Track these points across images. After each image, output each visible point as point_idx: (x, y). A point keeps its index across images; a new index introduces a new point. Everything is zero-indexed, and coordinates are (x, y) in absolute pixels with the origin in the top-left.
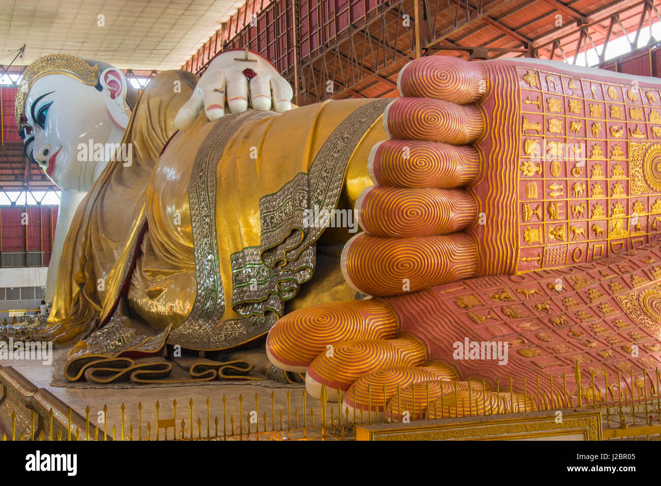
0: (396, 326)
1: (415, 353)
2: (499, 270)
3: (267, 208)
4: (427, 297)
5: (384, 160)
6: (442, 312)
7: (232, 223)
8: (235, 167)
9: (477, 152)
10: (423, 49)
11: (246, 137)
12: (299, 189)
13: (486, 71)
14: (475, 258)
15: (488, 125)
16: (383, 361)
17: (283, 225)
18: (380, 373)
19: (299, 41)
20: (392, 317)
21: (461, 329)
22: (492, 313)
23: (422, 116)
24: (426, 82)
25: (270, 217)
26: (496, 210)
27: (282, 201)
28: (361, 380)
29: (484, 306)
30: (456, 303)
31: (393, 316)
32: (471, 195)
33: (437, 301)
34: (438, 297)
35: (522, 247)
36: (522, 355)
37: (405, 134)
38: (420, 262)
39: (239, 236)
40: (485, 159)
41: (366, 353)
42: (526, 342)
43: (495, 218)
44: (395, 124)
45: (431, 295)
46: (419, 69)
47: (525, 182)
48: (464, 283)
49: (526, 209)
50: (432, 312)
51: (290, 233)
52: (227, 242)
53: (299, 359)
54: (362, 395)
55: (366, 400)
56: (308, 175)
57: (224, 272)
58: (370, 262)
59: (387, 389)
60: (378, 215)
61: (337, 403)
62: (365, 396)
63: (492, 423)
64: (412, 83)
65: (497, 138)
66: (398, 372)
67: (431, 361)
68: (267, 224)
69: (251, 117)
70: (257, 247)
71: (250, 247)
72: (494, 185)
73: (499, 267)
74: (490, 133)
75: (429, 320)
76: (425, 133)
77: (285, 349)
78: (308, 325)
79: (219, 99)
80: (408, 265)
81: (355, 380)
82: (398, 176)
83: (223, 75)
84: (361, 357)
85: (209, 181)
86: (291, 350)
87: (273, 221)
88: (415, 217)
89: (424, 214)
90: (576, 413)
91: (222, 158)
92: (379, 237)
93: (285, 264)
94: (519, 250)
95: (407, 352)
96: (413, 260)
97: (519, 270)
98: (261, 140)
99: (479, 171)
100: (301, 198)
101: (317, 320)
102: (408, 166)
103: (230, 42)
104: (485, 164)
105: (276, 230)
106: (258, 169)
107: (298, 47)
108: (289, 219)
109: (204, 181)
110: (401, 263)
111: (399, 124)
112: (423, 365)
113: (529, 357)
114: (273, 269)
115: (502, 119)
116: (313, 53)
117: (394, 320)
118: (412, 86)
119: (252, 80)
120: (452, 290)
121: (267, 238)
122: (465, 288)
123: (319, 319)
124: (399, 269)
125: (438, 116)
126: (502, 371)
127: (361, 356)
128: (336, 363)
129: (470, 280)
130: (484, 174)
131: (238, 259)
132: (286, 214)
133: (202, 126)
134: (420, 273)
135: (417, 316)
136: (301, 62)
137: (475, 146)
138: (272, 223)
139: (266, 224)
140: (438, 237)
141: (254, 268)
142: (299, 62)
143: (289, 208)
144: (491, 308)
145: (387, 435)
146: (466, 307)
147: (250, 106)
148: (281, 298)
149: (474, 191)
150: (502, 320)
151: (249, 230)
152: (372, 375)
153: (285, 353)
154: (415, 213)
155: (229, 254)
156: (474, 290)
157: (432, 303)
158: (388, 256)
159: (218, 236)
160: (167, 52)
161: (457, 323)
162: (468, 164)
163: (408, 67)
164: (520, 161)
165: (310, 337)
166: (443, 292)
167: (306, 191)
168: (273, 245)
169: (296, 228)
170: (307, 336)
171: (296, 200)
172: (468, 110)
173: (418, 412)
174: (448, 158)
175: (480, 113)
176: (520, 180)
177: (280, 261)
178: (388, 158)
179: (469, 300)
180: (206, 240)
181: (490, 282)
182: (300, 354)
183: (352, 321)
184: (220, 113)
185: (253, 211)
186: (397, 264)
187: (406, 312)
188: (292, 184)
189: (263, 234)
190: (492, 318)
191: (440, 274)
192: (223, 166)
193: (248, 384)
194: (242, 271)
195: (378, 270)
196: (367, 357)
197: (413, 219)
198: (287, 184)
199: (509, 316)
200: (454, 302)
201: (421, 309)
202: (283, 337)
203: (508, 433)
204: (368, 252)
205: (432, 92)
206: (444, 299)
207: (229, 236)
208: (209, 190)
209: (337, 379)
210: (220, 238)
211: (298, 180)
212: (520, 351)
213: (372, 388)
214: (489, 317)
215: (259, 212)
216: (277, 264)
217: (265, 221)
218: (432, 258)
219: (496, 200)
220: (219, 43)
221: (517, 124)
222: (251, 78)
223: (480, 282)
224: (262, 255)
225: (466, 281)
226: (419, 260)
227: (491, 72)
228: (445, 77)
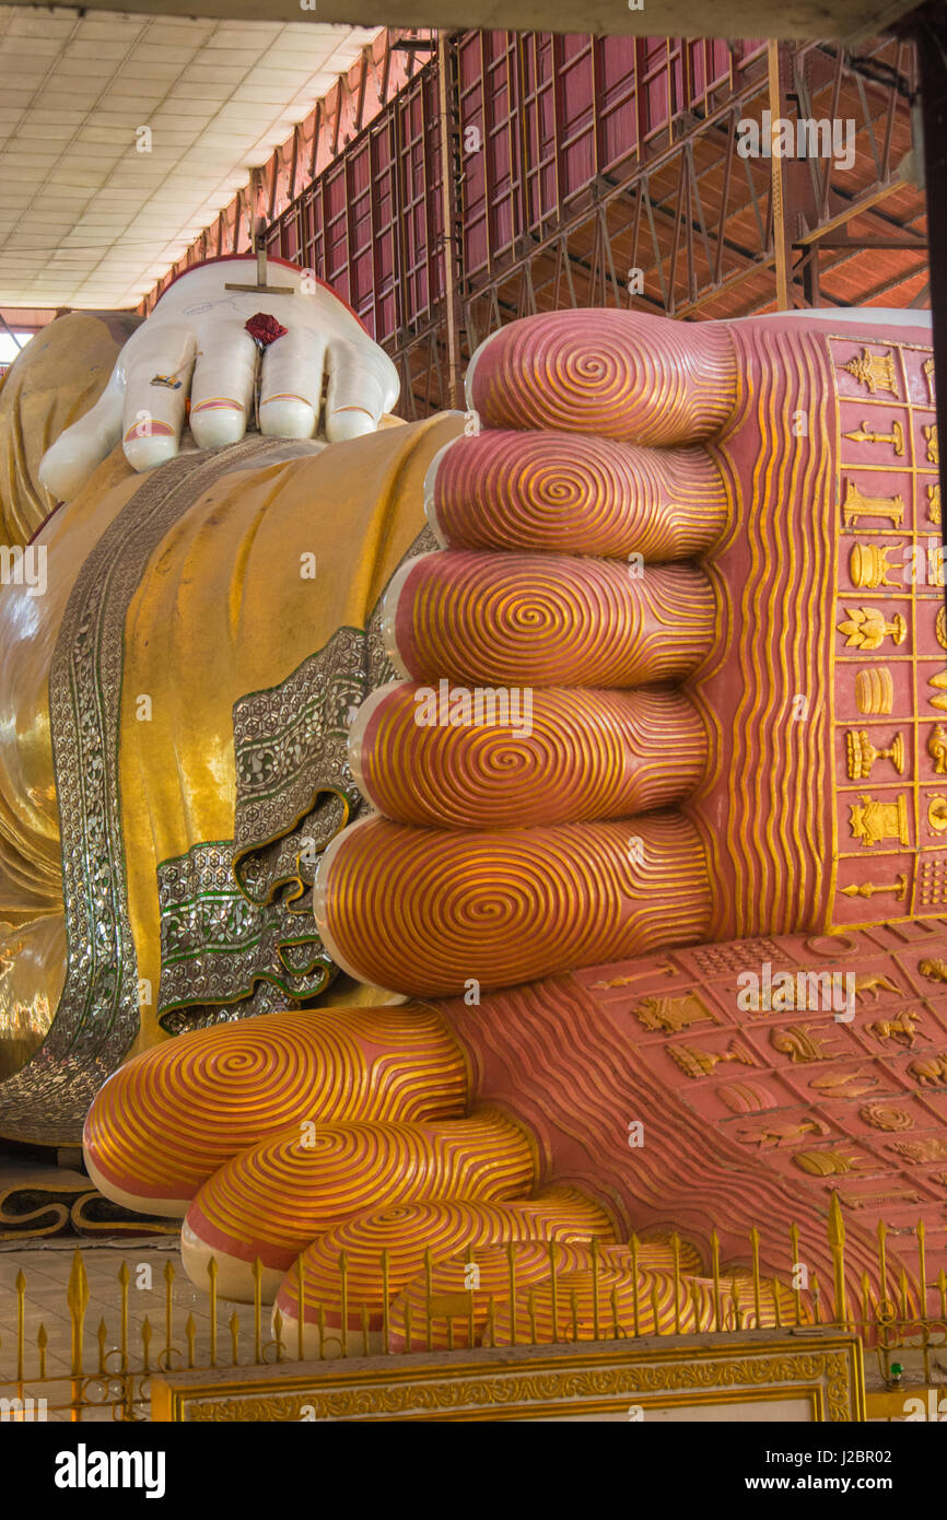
0: (464, 1083)
1: (507, 1162)
2: (775, 920)
3: (253, 730)
4: (556, 998)
5: (424, 608)
6: (595, 1042)
7: (163, 771)
8: (175, 609)
9: (710, 583)
10: (795, 247)
11: (213, 521)
12: (339, 677)
13: (734, 349)
14: (703, 885)
15: (741, 505)
16: (402, 1185)
17: (296, 779)
18: (382, 1219)
19: (459, 224)
20: (452, 1057)
21: (643, 1091)
22: (740, 1044)
23: (532, 485)
24: (544, 387)
25: (261, 756)
26: (764, 747)
27: (296, 710)
28: (326, 1239)
29: (718, 1024)
30: (636, 1016)
31: (457, 1054)
32: (692, 703)
33: (583, 1009)
34: (589, 999)
35: (843, 855)
36: (803, 1169)
37: (485, 536)
38: (532, 899)
39: (181, 809)
40: (731, 603)
41: (355, 1159)
42: (826, 1130)
43: (760, 771)
44: (456, 508)
45: (569, 994)
46: (523, 349)
47: (855, 666)
48: (671, 959)
49: (857, 746)
50: (566, 1042)
51: (312, 802)
52: (148, 828)
53: (169, 1178)
54: (322, 1283)
55: (336, 1298)
56: (365, 634)
57: (141, 917)
58: (387, 900)
59: (392, 1267)
60: (406, 764)
61: (252, 1303)
62: (330, 1285)
63: (533, 1366)
64: (503, 390)
65: (766, 543)
66: (434, 1217)
67: (550, 1184)
68: (254, 775)
69: (248, 461)
70: (228, 844)
71: (210, 845)
72: (759, 677)
73: (775, 912)
74: (746, 529)
75: (554, 1065)
76: (540, 532)
77: (131, 1149)
78: (196, 1082)
79: (166, 405)
80: (498, 909)
81: (311, 1242)
82: (461, 654)
83: (189, 334)
84: (335, 1173)
85: (104, 649)
86: (147, 1155)
87: (269, 767)
88: (515, 769)
89: (541, 761)
90: (793, 1340)
91: (144, 582)
92: (417, 826)
93: (299, 894)
94: (835, 865)
95: (479, 1158)
96: (511, 893)
97: (837, 921)
98: (247, 531)
99: (714, 636)
100: (344, 702)
101: (226, 1066)
102: (491, 626)
103: (274, 225)
104: (731, 617)
105: (277, 793)
106: (233, 615)
107: (455, 240)
108: (313, 762)
109: (92, 650)
110: (477, 901)
111: (465, 506)
112: (531, 1197)
113: (822, 1176)
114: (270, 906)
115: (781, 489)
116: (498, 258)
117: (461, 1064)
118: (501, 397)
119: (272, 349)
120: (631, 979)
121: (252, 817)
122: (670, 974)
123: (231, 1064)
124: (473, 920)
125: (580, 484)
126: (734, 1216)
127: (336, 1168)
128: (263, 1190)
129: (689, 950)
130: (729, 645)
131: (176, 874)
132: (303, 746)
133: (113, 485)
134: (533, 929)
135: (523, 1054)
136: (466, 286)
137: (705, 564)
138: (266, 773)
139: (249, 777)
140: (589, 828)
141: (220, 903)
142: (458, 287)
143: (313, 730)
144: (739, 1032)
145: (224, 1400)
146: (665, 1028)
147: (252, 427)
148: (288, 992)
149: (702, 693)
150: (768, 1066)
151: (207, 792)
152: (357, 1226)
153: (128, 1160)
154: (516, 759)
155: (153, 864)
156: (695, 979)
157: (566, 1016)
158: (438, 883)
159: (124, 808)
160: (97, 254)
161: (634, 1075)
162: (681, 618)
163: (493, 344)
164: (836, 606)
165: (200, 1114)
166: (603, 985)
167: (358, 680)
168: (267, 837)
169: (327, 789)
170: (193, 1112)
171: (330, 707)
172: (680, 464)
173: (464, 1332)
174: (614, 603)
175: (718, 470)
176: (838, 663)
177: (287, 885)
178: (433, 604)
179: (674, 1007)
180: (93, 821)
181: (747, 957)
182: (172, 1163)
183: (330, 1070)
184: (163, 448)
185: (217, 739)
186: (468, 903)
187: (492, 1043)
188: (322, 660)
189: (241, 805)
190: (737, 1060)
191: (595, 932)
192: (144, 607)
193: (147, 1247)
194: (188, 913)
195: (411, 924)
196: (355, 1171)
197: (511, 775)
198: (308, 659)
199: (790, 1054)
200: (632, 1013)
201: (537, 1034)
202: (124, 1114)
203: (582, 1394)
204: (382, 870)
205: (561, 414)
206: (603, 1004)
207: (154, 810)
208: (104, 678)
209: (262, 1236)
210: (131, 816)
211: (337, 648)
212: (801, 1160)
213: (352, 1264)
214: (729, 1056)
215: (232, 742)
216: (279, 894)
217: (248, 768)
218: (570, 888)
219: (765, 719)
220: (245, 227)
221: (827, 501)
222: (267, 342)
223: (716, 957)
224: (238, 868)
225: (679, 955)
226: (528, 893)
227: (749, 353)
228: (599, 372)
